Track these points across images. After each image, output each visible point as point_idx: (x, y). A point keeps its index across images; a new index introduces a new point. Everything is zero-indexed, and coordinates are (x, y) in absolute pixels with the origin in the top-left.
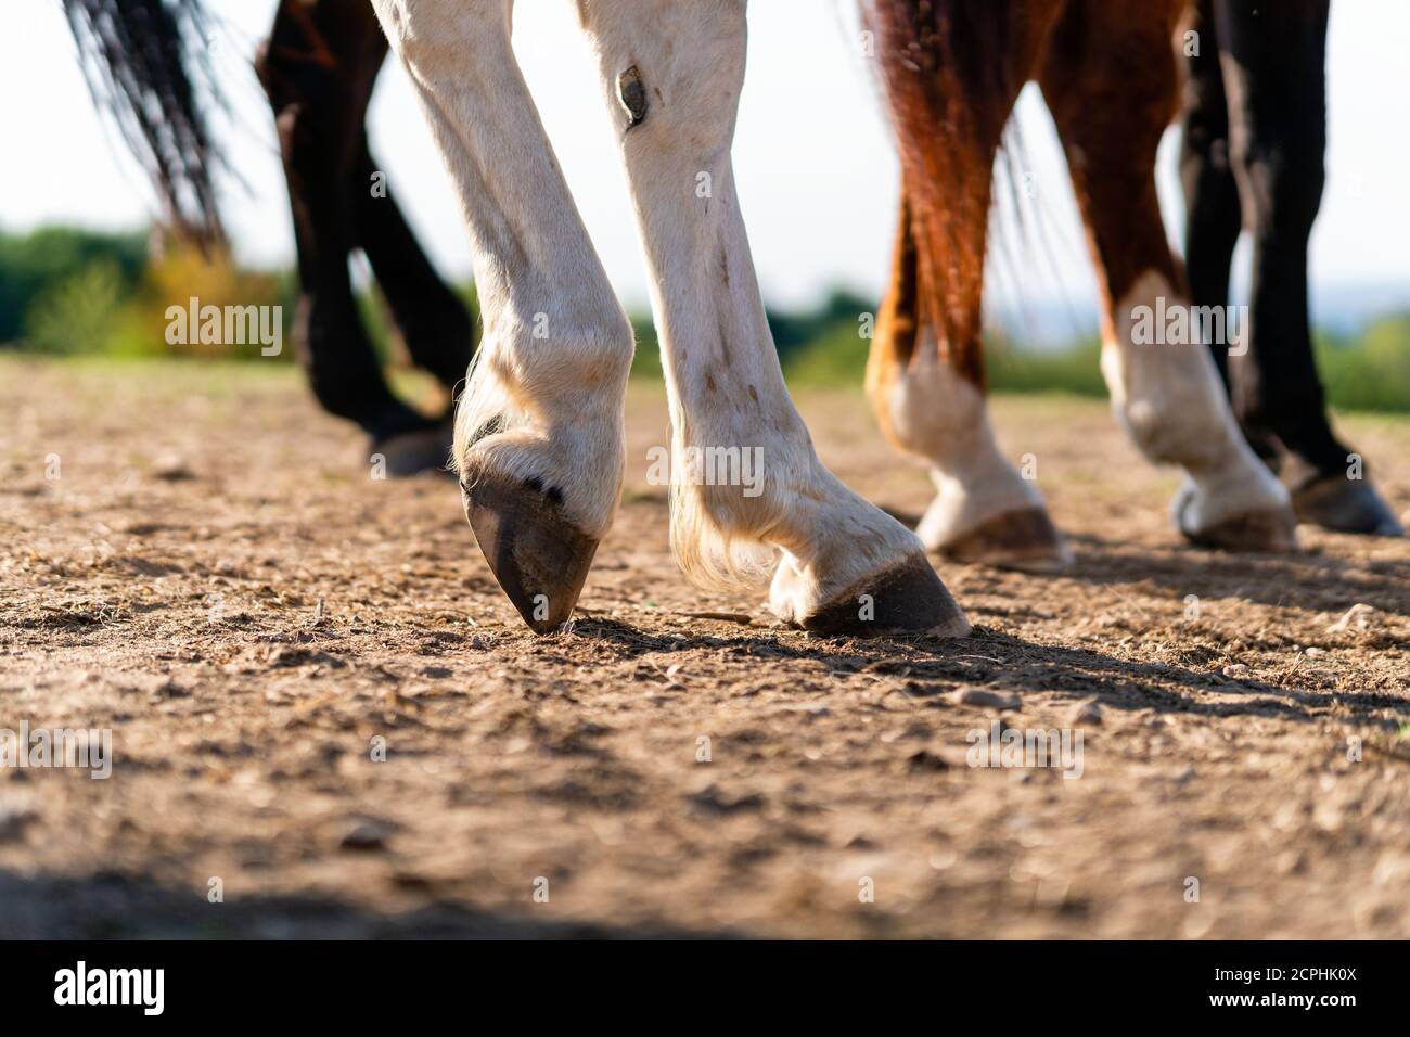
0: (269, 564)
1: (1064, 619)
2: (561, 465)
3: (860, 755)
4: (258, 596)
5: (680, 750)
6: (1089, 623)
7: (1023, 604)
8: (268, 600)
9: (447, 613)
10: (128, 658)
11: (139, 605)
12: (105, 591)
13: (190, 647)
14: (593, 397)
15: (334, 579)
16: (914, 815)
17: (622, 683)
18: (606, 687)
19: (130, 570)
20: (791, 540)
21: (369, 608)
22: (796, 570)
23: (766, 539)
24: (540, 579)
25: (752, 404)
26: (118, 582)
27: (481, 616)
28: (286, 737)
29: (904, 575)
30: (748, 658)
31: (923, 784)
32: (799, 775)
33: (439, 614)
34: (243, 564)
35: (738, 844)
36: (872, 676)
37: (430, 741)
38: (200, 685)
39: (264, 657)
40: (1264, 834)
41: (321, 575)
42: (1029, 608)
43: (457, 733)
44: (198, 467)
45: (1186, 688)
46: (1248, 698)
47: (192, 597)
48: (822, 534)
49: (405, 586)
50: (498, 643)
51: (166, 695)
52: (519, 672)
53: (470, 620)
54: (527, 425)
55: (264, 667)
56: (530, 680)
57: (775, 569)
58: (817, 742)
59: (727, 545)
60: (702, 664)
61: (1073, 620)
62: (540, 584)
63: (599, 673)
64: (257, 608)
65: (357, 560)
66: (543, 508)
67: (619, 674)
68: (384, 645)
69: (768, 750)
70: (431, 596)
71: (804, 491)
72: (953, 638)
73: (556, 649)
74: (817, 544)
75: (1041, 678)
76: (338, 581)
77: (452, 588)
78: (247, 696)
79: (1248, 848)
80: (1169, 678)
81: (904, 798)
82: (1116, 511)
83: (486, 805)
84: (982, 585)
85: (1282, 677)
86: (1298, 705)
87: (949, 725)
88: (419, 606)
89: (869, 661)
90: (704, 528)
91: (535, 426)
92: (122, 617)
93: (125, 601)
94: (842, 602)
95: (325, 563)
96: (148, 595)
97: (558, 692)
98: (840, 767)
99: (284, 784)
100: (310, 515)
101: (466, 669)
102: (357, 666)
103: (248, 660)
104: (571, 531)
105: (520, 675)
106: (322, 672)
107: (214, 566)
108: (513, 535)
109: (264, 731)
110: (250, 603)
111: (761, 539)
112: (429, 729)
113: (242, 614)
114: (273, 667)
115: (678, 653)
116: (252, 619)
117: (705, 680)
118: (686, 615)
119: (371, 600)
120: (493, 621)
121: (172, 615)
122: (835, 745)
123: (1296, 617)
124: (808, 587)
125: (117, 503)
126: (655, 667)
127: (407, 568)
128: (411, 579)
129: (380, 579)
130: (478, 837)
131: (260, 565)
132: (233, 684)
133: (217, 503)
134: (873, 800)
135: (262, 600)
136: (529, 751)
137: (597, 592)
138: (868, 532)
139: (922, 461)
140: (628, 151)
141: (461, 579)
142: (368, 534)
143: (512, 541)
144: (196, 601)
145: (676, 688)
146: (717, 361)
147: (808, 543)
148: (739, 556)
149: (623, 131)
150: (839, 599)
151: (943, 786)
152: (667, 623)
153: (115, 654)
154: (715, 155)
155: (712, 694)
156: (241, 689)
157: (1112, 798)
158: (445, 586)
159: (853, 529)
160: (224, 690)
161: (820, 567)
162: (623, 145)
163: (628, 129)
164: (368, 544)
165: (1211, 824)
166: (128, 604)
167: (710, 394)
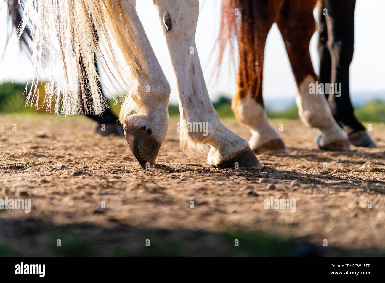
0: (70, 155)
1: (288, 166)
2: (151, 123)
3: (234, 193)
4: (67, 162)
5: (185, 192)
6: (294, 167)
7: (276, 163)
8: (70, 163)
9: (119, 165)
10: (32, 175)
11: (35, 164)
12: (25, 161)
13: (49, 172)
14: (160, 104)
15: (88, 158)
16: (250, 206)
17: (168, 179)
18: (164, 180)
19: (32, 156)
20: (213, 143)
21: (97, 164)
22: (215, 151)
23: (206, 143)
24: (145, 154)
25: (202, 106)
26: (29, 159)
27: (129, 166)
28: (77, 191)
29: (244, 152)
30: (202, 173)
31: (252, 199)
32: (218, 197)
33: (117, 165)
34: (63, 155)
35: (202, 212)
36: (236, 177)
37: (116, 191)
38: (52, 180)
39: (70, 174)
40: (346, 209)
41: (84, 157)
42: (278, 163)
43: (124, 189)
44: (49, 134)
45: (322, 179)
46: (339, 181)
47: (49, 162)
48: (221, 141)
49: (107, 159)
50: (133, 171)
51: (43, 182)
52: (140, 176)
53: (125, 167)
54: (142, 112)
55: (70, 176)
56: (143, 178)
57: (209, 151)
58: (222, 190)
59: (196, 145)
60: (190, 175)
61: (290, 166)
62: (145, 156)
63: (161, 177)
64: (67, 164)
65: (94, 154)
66: (146, 135)
67: (167, 177)
68: (102, 172)
69: (209, 192)
70: (114, 162)
71: (216, 130)
72: (258, 169)
73: (150, 172)
74: (220, 144)
75: (282, 177)
76: (89, 158)
77: (120, 160)
78: (65, 183)
79: (342, 212)
80: (317, 177)
81: (247, 202)
82: (300, 143)
83: (132, 204)
84: (265, 158)
85: (348, 177)
86: (353, 183)
87: (258, 187)
88: (111, 164)
89: (235, 174)
90: (189, 140)
91: (144, 112)
92: (30, 167)
93: (31, 163)
94: (227, 160)
95: (85, 154)
96: (37, 162)
97: (150, 181)
98: (229, 196)
99: (77, 201)
100: (80, 144)
101: (125, 177)
102: (95, 176)
103: (65, 175)
104: (154, 141)
105: (140, 177)
106: (86, 177)
107: (55, 155)
108: (138, 142)
109: (71, 189)
110: (65, 163)
111: (205, 143)
112: (116, 189)
113: (63, 166)
114: (72, 176)
115: (183, 172)
116: (66, 167)
117: (191, 178)
118: (185, 165)
119: (98, 163)
120: (132, 167)
121: (44, 166)
122: (227, 191)
123: (351, 165)
124: (218, 156)
125: (27, 142)
126: (177, 175)
127: (107, 155)
128: (109, 158)
129: (100, 158)
130: (130, 211)
131: (67, 155)
132: (62, 180)
133: (55, 142)
134: (239, 203)
135: (68, 163)
136: (143, 193)
137: (160, 160)
138: (234, 140)
139: (248, 127)
140: (167, 37)
141: (122, 158)
142: (96, 148)
143: (137, 143)
144: (50, 163)
145: (183, 180)
146: (192, 94)
147: (217, 144)
148: (199, 148)
149: (165, 32)
150: (226, 159)
151: (257, 200)
152: (179, 167)
153: (29, 175)
154: (191, 38)
155: (193, 181)
156: (64, 181)
157: (304, 201)
158: (118, 159)
159: (230, 140)
160: (59, 181)
161: (221, 150)
162: (165, 36)
163: (167, 32)
164: (97, 150)
165: (331, 207)
166: (32, 164)
167: (190, 103)
